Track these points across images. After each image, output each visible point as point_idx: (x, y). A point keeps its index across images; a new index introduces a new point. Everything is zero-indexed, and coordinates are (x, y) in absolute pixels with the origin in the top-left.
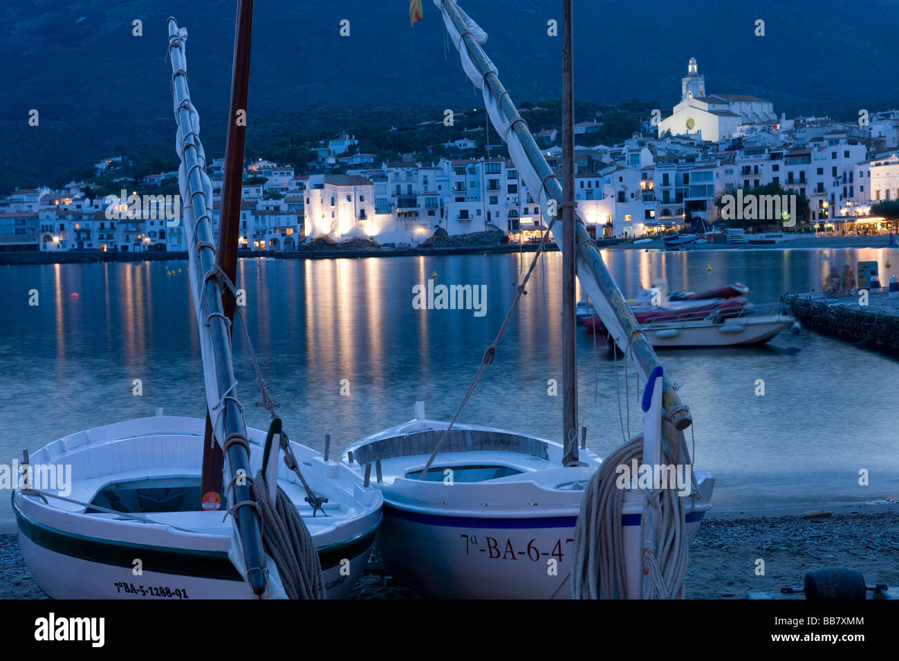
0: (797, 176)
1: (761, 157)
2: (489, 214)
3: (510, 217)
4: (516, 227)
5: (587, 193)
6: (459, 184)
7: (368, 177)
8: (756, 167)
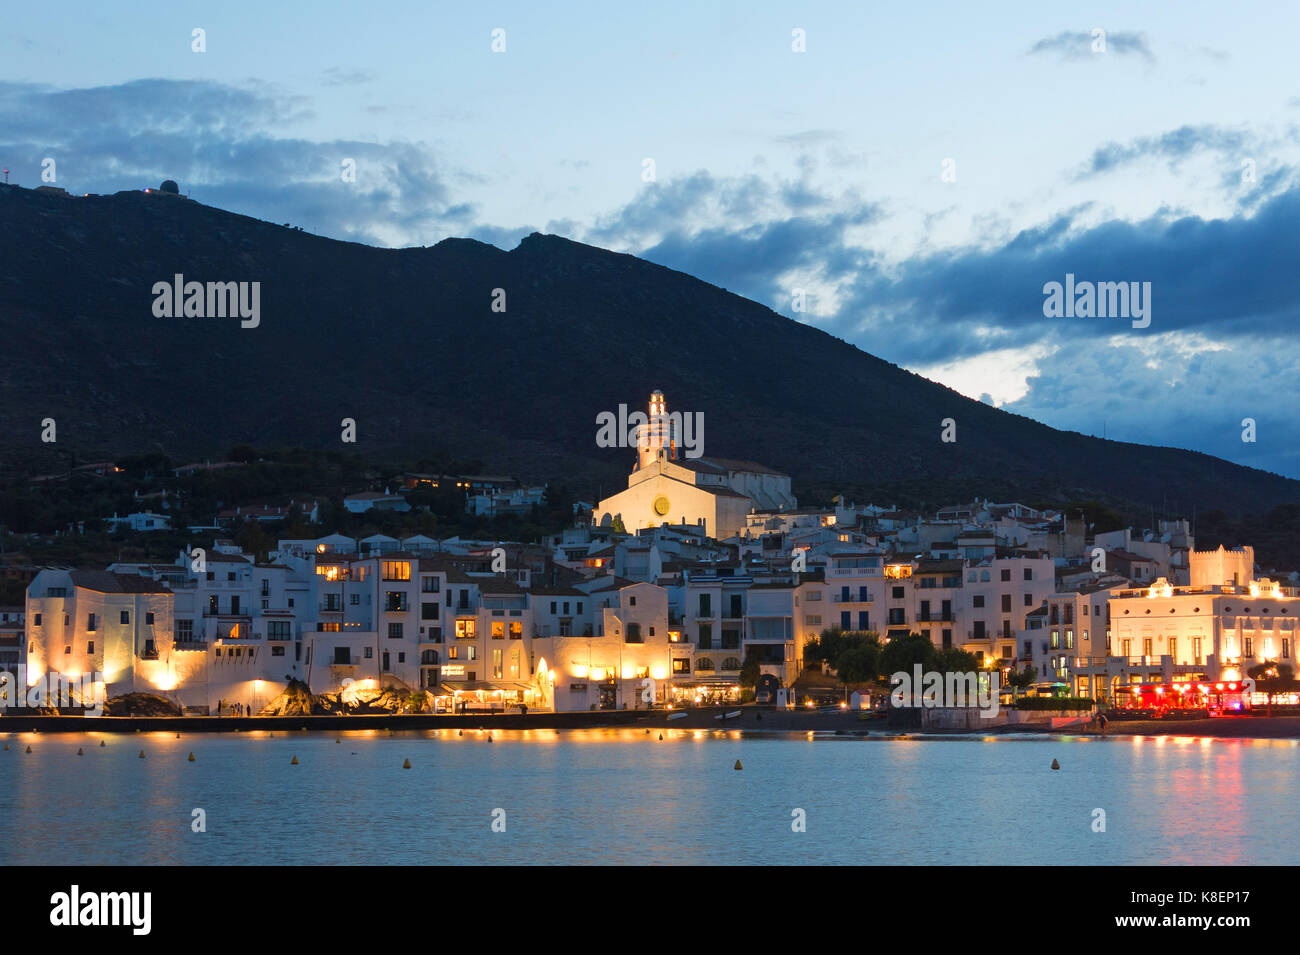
0: (936, 608)
1: (873, 571)
2: (386, 656)
3: (423, 663)
4: (436, 683)
5: (562, 624)
6: (331, 597)
7: (157, 577)
8: (863, 590)
